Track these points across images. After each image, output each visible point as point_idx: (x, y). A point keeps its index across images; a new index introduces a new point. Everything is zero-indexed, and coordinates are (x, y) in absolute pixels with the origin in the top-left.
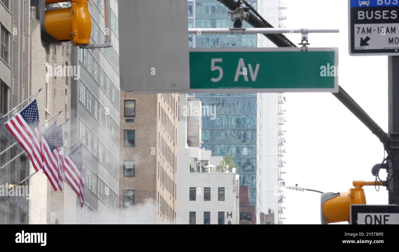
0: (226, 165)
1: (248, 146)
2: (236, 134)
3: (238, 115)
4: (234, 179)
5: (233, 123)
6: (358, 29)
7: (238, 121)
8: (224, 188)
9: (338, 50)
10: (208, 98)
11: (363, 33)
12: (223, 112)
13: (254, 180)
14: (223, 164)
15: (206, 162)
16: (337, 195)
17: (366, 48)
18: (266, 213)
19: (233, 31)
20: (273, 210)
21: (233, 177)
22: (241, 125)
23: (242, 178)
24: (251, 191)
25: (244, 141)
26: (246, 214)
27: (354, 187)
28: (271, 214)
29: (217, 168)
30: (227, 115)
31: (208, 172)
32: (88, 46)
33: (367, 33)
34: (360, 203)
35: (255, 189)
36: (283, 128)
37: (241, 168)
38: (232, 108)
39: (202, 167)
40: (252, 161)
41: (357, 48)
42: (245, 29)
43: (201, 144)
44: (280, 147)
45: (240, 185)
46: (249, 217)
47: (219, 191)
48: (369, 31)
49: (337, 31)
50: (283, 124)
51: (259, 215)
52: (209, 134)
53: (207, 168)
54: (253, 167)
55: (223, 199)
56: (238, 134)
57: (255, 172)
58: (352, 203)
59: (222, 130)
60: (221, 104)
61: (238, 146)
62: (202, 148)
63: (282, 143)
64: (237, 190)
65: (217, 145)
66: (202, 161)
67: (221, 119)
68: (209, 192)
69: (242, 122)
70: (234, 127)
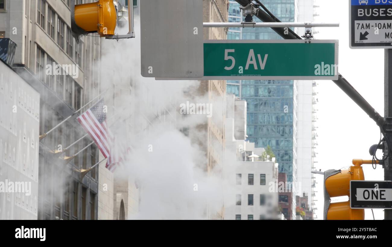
0: (267, 155)
1: (286, 140)
2: (276, 129)
3: (278, 113)
4: (273, 167)
5: (274, 120)
6: (358, 25)
7: (277, 118)
8: (265, 174)
9: (338, 42)
10: (253, 99)
11: (363, 28)
12: (265, 110)
13: (291, 168)
14: (265, 154)
15: (250, 153)
16: (339, 172)
17: (365, 41)
18: (301, 195)
19: (244, 25)
20: (307, 193)
21: (273, 165)
22: (280, 122)
23: (281, 166)
24: (289, 177)
25: (283, 135)
26: (284, 197)
27: (353, 165)
28: (306, 197)
29: (259, 158)
30: (269, 113)
31: (251, 161)
32: (113, 37)
33: (366, 29)
34: (358, 179)
35: (292, 176)
36: (315, 124)
37: (280, 158)
38: (272, 107)
39: (247, 157)
40: (289, 152)
41: (357, 42)
42: (255, 23)
43: (246, 137)
44: (313, 140)
45: (279, 172)
46: (286, 199)
47: (261, 177)
48: (368, 26)
49: (337, 25)
50: (315, 121)
51: (295, 197)
52: (253, 130)
53: (251, 158)
54: (290, 157)
55: (264, 184)
56: (277, 129)
57: (291, 161)
58: (351, 180)
59: (264, 126)
60: (263, 104)
61: (277, 139)
62: (247, 141)
63: (315, 137)
64: (276, 176)
65: (260, 139)
66: (247, 152)
67: (263, 116)
68: (252, 177)
69: (281, 119)
70: (274, 123)
